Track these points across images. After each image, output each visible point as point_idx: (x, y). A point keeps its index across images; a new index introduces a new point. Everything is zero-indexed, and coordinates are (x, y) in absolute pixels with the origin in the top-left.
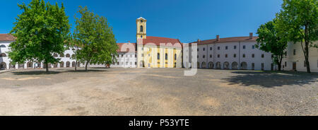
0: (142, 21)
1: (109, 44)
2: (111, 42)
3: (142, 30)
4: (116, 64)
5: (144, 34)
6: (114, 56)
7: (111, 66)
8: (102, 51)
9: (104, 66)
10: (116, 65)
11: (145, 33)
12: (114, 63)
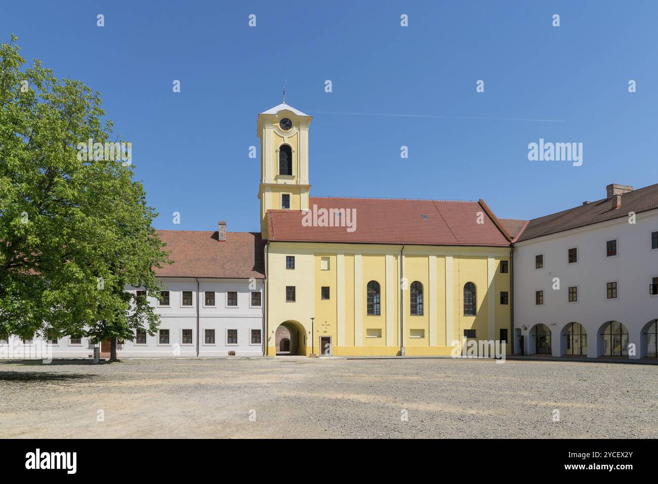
0: (286, 124)
1: (110, 234)
2: (121, 225)
3: (286, 167)
4: (153, 340)
5: (298, 189)
6: (140, 301)
7: (128, 349)
8: (73, 267)
9: (83, 350)
10: (152, 348)
11: (304, 180)
12: (142, 337)
